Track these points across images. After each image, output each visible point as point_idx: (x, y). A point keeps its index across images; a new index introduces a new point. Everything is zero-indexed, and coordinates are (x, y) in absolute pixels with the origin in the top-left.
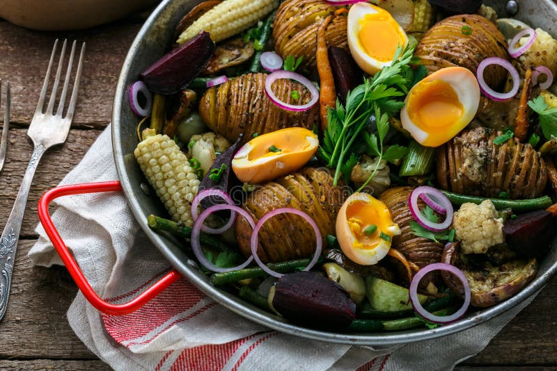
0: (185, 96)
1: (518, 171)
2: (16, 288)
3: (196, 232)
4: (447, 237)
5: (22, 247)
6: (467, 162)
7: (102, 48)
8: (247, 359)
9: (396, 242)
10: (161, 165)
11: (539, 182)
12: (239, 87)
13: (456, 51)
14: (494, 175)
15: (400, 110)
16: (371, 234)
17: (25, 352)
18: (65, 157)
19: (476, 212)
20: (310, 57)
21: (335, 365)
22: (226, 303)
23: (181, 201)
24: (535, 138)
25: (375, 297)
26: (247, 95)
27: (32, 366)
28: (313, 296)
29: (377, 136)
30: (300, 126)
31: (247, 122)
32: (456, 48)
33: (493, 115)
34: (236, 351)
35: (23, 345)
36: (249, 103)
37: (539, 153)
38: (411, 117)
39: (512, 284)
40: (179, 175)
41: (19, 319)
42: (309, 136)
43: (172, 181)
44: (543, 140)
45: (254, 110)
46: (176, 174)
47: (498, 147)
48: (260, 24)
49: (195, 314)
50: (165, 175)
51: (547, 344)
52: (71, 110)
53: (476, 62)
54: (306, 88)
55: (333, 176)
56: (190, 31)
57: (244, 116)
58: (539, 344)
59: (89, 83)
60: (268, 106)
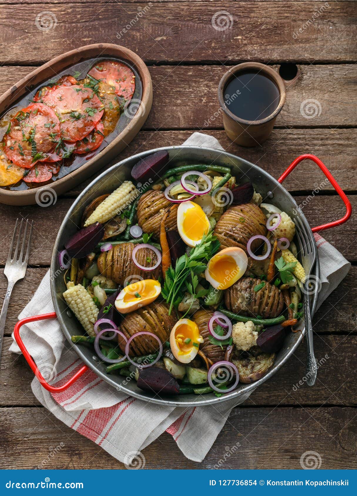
0: (89, 259)
1: (267, 304)
2: (3, 366)
3: (97, 341)
4: (228, 343)
5: (5, 342)
6: (240, 301)
7: (42, 216)
8: (124, 413)
9: (201, 347)
10: (77, 304)
11: (278, 309)
12: (118, 255)
13: (236, 233)
14: (254, 308)
15: (205, 270)
16: (188, 344)
17: (10, 403)
18: (25, 286)
19: (243, 330)
20: (157, 233)
21: (169, 416)
22: (114, 384)
23: (88, 323)
24: (278, 282)
25: (190, 377)
26: (122, 261)
27: (14, 411)
28: (157, 382)
29: (192, 284)
30: (151, 278)
31: (123, 276)
32: (236, 231)
33: (256, 268)
34: (119, 409)
35: (8, 399)
36: (124, 265)
37: (280, 290)
38: (211, 274)
39: (260, 372)
40: (87, 309)
41: (6, 384)
42: (156, 285)
43: (84, 312)
44: (282, 283)
45: (126, 270)
46: (86, 308)
47: (256, 293)
48: (130, 207)
49: (97, 384)
50: (80, 310)
51: (281, 394)
52: (27, 257)
53: (247, 239)
54: (155, 253)
55: (168, 309)
56: (91, 219)
57: (121, 272)
58: (276, 394)
59: (36, 239)
60: (134, 268)
